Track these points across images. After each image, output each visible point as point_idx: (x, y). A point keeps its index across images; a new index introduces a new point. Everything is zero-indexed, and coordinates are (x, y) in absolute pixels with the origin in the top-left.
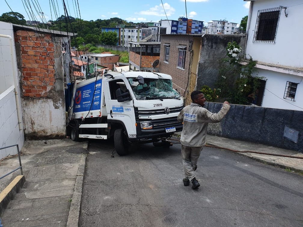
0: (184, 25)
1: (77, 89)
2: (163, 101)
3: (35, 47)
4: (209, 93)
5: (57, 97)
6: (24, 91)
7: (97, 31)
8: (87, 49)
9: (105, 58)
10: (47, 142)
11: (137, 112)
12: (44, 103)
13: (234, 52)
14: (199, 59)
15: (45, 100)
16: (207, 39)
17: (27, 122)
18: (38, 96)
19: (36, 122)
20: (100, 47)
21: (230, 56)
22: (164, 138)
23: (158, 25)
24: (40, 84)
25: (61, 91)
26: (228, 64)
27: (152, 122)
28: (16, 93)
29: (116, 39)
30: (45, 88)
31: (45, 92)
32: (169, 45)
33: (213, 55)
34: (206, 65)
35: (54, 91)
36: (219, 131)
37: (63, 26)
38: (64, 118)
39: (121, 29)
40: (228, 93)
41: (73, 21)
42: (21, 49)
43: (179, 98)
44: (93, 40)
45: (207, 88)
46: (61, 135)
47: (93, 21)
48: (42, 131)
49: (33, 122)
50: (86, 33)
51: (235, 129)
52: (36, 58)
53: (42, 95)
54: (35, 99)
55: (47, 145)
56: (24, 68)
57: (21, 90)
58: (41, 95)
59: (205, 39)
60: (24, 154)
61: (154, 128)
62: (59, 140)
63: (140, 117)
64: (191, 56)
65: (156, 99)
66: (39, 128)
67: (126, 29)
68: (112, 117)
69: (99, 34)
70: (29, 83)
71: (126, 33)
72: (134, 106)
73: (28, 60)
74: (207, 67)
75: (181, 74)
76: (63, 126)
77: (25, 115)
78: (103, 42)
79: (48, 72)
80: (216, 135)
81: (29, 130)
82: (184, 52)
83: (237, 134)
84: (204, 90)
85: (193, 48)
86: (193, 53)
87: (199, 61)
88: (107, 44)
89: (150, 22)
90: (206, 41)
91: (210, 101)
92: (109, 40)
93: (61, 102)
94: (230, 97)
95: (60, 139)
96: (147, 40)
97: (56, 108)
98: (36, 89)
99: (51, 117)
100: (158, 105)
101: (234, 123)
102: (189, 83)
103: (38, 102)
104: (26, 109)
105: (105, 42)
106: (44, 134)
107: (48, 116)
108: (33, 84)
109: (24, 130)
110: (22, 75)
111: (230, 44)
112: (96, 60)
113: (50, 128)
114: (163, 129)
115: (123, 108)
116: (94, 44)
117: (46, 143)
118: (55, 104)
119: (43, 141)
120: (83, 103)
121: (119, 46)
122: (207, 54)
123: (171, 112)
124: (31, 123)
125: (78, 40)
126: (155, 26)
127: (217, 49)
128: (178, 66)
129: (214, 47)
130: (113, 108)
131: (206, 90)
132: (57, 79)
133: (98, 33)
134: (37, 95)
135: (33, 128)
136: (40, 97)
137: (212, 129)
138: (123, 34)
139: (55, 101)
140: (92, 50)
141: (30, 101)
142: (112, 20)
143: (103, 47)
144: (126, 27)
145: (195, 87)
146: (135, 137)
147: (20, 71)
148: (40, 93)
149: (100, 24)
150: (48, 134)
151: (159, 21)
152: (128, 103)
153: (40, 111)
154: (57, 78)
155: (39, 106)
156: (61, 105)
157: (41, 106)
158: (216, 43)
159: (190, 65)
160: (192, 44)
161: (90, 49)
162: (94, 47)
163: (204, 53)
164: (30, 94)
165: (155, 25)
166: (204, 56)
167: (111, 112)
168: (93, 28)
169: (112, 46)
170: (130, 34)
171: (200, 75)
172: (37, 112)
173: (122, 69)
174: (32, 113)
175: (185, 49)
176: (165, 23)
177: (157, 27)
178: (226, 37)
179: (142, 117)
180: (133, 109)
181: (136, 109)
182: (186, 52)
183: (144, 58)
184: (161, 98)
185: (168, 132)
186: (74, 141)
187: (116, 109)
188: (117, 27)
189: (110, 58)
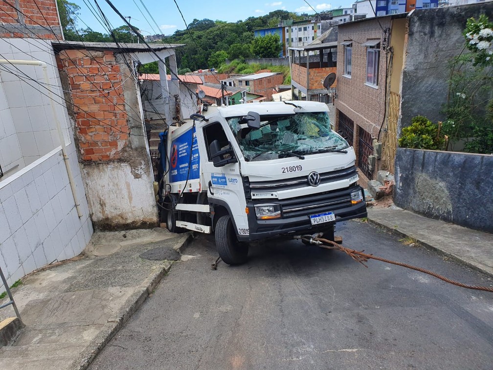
0: (399, 4)
1: (172, 142)
2: (303, 158)
3: (90, 75)
4: (428, 132)
5: (136, 158)
6: (82, 152)
7: (248, 37)
8: (233, 69)
9: (260, 80)
10: (127, 234)
11: (247, 185)
12: (115, 170)
13: (481, 39)
14: (404, 63)
15: (116, 164)
16: (420, 19)
17: (93, 203)
18: (105, 159)
19: (107, 201)
20: (253, 63)
21: (474, 48)
22: (308, 237)
23: (352, 12)
24: (105, 139)
25: (142, 147)
26: (470, 66)
27: (279, 205)
28: (66, 157)
29: (278, 46)
30: (114, 144)
31: (115, 151)
32: (351, 42)
33: (434, 52)
34: (420, 74)
35: (130, 149)
36: (446, 211)
37: (197, 37)
38: (152, 194)
39: (286, 29)
40: (472, 128)
41: (211, 27)
42: (70, 82)
43: (344, 150)
44: (241, 53)
45: (423, 122)
46: (150, 221)
47: (241, 21)
48: (119, 216)
49: (103, 202)
50: (230, 43)
51: (482, 208)
52: (94, 94)
53: (111, 157)
54: (100, 163)
55: (127, 240)
56: (77, 113)
57: (79, 151)
58: (109, 157)
59: (416, 19)
60: (87, 257)
61: (285, 215)
62: (147, 230)
63: (254, 195)
64: (389, 59)
65: (289, 155)
66: (113, 211)
67: (294, 28)
68: (212, 194)
69: (250, 42)
70: (88, 138)
71: (295, 33)
72: (241, 173)
73: (83, 100)
74: (423, 78)
75: (372, 96)
76: (151, 207)
77: (89, 192)
78: (257, 53)
79: (116, 116)
80: (441, 219)
81: (98, 216)
82: (376, 53)
83: (485, 220)
84: (416, 126)
85: (393, 43)
86: (392, 53)
87: (403, 68)
88: (264, 56)
89: (337, 8)
90: (417, 25)
91: (428, 147)
92: (266, 49)
93: (143, 166)
94: (477, 137)
95: (149, 228)
96: (322, 40)
97: (137, 176)
98: (101, 147)
99: (129, 192)
100: (292, 169)
101: (479, 196)
102: (387, 113)
103: (106, 169)
104: (88, 182)
105: (260, 54)
106: (122, 221)
107: (125, 192)
108: (96, 139)
109: (91, 216)
110: (77, 126)
111: (471, 23)
112: (246, 85)
113: (131, 210)
114: (305, 218)
115: (225, 178)
116: (244, 59)
117: (125, 236)
118: (135, 171)
119: (122, 232)
120: (181, 166)
121: (284, 57)
122: (421, 51)
123: (323, 181)
124: (100, 203)
125: (219, 55)
126: (346, 14)
127: (444, 36)
128: (368, 80)
129: (436, 34)
130: (213, 177)
131: (421, 124)
132: (132, 127)
133: (250, 40)
134: (103, 157)
135: (103, 212)
136: (108, 161)
137: (432, 206)
138: (290, 35)
139: (134, 166)
140: (240, 70)
141: (94, 169)
142: (272, 15)
143: (258, 63)
144: (294, 23)
145: (399, 120)
146: (248, 234)
147: (72, 118)
148: (108, 153)
149: (253, 25)
150: (129, 221)
151: (353, 5)
152: (232, 168)
153: (112, 184)
154: (133, 125)
155: (109, 175)
156: (144, 172)
157: (112, 175)
158: (441, 25)
159: (387, 77)
160: (390, 34)
161: (237, 69)
162: (244, 65)
163: (415, 49)
164: (93, 157)
165: (346, 12)
166: (415, 55)
167: (210, 184)
168: (242, 33)
169: (271, 60)
170: (301, 34)
171: (407, 96)
172: (106, 185)
173: (281, 97)
174: (99, 187)
175: (378, 46)
176: (364, 6)
177: (349, 16)
178: (465, 9)
179: (256, 196)
180: (240, 180)
181: (245, 180)
182: (379, 52)
183: (314, 73)
184: (300, 154)
185: (316, 223)
186: (171, 231)
187: (216, 180)
188: (279, 26)
189: (268, 79)
